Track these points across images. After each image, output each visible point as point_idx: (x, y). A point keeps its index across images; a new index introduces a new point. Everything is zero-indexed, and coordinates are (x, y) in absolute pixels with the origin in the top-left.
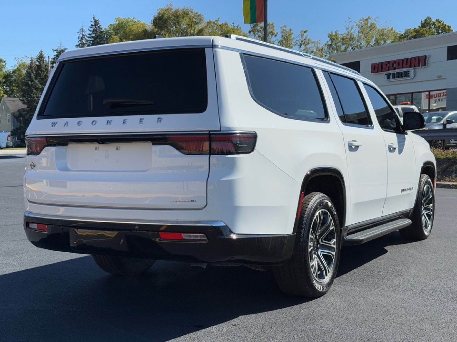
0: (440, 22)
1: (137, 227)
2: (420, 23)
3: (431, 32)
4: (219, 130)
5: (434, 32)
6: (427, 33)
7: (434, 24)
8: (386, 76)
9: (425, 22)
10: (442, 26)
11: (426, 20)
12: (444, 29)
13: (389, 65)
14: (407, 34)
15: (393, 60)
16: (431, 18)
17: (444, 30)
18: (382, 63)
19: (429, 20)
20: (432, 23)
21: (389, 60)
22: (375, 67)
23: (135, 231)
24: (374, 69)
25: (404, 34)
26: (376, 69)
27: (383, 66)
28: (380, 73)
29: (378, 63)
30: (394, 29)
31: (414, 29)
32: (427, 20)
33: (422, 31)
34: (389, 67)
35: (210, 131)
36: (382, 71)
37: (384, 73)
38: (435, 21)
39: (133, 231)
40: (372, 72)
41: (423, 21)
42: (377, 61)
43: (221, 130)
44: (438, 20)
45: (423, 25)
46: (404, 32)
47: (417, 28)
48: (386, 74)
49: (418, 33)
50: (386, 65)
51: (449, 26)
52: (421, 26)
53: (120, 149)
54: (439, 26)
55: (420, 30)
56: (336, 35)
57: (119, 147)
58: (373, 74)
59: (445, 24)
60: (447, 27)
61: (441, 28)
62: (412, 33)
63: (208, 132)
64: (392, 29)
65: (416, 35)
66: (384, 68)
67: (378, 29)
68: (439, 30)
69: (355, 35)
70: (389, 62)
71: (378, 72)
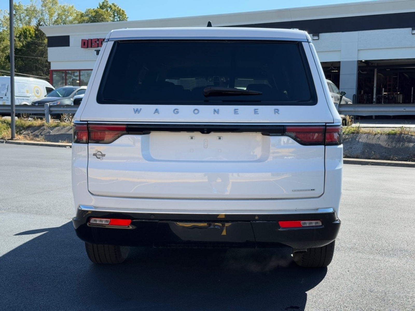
0: (115, 6)
1: (257, 218)
2: (98, 4)
3: (109, 14)
4: (333, 122)
5: (111, 15)
6: (106, 15)
7: (110, 7)
8: (95, 52)
9: (103, 5)
10: (117, 10)
11: (103, 3)
12: (119, 12)
13: (98, 42)
14: (87, 13)
15: (101, 38)
16: (108, 1)
17: (119, 14)
18: (91, 40)
19: (106, 3)
20: (109, 6)
21: (99, 38)
22: (84, 43)
23: (254, 222)
24: (84, 45)
25: (85, 12)
26: (86, 44)
27: (92, 42)
28: (90, 48)
29: (87, 39)
30: (74, 7)
31: (93, 9)
32: (105, 3)
33: (101, 12)
34: (98, 44)
35: (326, 123)
36: (91, 47)
37: (94, 49)
38: (111, 5)
39: (251, 221)
40: (82, 47)
41: (101, 4)
42: (87, 37)
43: (334, 122)
44: (114, 4)
45: (101, 7)
46: (85, 11)
47: (96, 8)
48: (95, 50)
49: (98, 14)
50: (95, 42)
51: (123, 11)
52: (99, 7)
53: (222, 138)
54: (115, 10)
55: (99, 11)
56: (19, 6)
57: (221, 136)
58: (83, 49)
59: (119, 8)
60: (121, 11)
61: (117, 11)
62: (92, 12)
63: (325, 124)
64: (72, 7)
65: (95, 15)
66: (93, 44)
67: (59, 5)
68: (115, 13)
69: (39, 8)
70: (98, 40)
71: (88, 47)
